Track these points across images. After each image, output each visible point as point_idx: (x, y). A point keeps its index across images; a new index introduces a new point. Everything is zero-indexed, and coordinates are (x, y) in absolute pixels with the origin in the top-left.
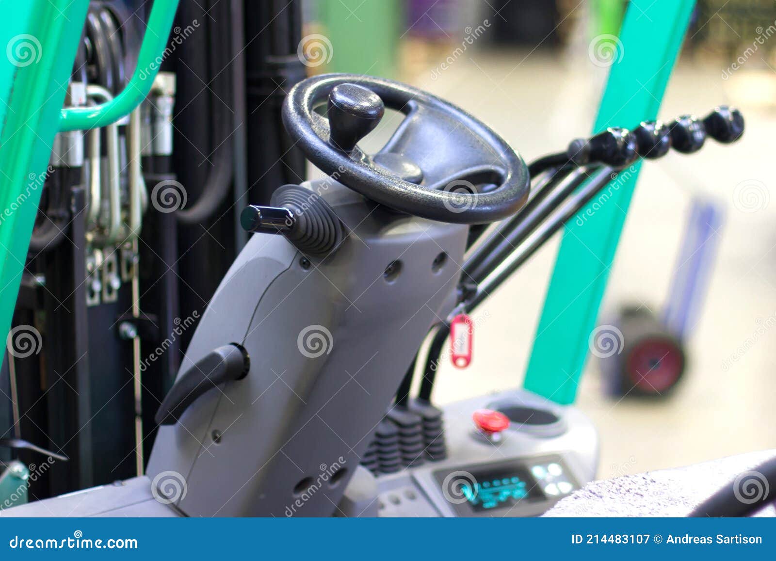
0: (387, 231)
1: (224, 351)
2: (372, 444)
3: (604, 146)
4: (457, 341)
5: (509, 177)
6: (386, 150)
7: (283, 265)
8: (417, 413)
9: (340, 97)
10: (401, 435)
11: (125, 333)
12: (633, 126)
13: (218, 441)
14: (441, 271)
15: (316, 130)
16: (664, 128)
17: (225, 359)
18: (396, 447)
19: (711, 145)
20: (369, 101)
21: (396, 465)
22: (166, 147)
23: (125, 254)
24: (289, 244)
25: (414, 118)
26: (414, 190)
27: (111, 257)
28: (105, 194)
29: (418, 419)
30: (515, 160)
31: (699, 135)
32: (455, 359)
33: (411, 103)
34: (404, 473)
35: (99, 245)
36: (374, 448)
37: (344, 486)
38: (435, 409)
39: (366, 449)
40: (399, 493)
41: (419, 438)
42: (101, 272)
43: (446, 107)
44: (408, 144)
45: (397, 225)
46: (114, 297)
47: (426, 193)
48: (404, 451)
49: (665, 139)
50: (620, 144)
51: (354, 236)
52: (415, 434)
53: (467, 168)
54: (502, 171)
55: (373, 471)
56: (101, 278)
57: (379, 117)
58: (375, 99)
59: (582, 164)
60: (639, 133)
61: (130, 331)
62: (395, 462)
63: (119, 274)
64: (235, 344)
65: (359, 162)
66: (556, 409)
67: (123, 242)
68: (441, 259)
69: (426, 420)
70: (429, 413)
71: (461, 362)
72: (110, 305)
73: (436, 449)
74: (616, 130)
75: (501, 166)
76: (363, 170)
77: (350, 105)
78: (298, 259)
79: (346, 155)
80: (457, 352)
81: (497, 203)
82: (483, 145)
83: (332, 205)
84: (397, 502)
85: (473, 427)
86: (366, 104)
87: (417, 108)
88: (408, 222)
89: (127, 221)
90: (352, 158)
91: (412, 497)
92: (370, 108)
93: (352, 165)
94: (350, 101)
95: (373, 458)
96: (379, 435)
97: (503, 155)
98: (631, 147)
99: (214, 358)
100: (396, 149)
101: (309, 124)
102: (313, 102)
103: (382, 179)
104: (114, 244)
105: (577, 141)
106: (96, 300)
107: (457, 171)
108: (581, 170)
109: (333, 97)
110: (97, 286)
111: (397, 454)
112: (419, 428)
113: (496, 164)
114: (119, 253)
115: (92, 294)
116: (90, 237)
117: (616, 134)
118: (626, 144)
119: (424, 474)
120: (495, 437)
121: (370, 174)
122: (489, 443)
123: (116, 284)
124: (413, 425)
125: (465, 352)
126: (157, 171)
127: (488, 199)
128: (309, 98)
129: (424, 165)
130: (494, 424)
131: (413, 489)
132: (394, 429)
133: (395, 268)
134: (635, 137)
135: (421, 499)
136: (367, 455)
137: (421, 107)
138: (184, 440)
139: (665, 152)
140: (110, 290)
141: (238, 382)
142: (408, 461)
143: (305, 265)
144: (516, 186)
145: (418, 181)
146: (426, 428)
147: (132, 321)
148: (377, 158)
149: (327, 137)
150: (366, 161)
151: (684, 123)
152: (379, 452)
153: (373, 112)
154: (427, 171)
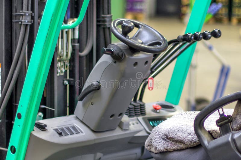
0: (134, 55)
1: (95, 83)
2: (127, 110)
3: (186, 37)
4: (150, 84)
5: (163, 43)
6: (134, 37)
7: (109, 63)
8: (138, 103)
9: (124, 23)
10: (135, 108)
11: (65, 83)
12: (193, 33)
13: (92, 104)
14: (146, 65)
15: (119, 31)
16: (201, 33)
17: (95, 85)
18: (134, 111)
19: (213, 38)
20: (131, 24)
21: (133, 116)
22: (77, 36)
23: (66, 63)
24: (111, 57)
25: (141, 29)
26: (141, 45)
27: (62, 64)
28: (62, 48)
29: (139, 105)
30: (164, 40)
31: (210, 36)
32: (149, 88)
33: (140, 26)
34: (135, 118)
35: (60, 61)
36: (128, 111)
37: (121, 118)
38: (143, 103)
39: (126, 111)
40: (134, 122)
41: (139, 109)
42: (60, 67)
43: (148, 27)
44: (139, 36)
45: (136, 54)
46: (63, 74)
47: (144, 46)
48: (135, 113)
49: (201, 36)
50: (190, 37)
51: (127, 56)
52: (138, 108)
53: (153, 41)
54: (161, 42)
55: (128, 116)
56: (60, 69)
57: (133, 28)
58: (132, 24)
59: (181, 42)
60: (195, 34)
61: (66, 82)
62: (133, 115)
63: (64, 68)
64: (98, 82)
65: (128, 39)
66: (174, 106)
67: (65, 60)
68: (146, 63)
69: (141, 105)
70: (142, 103)
71: (151, 89)
72: (62, 76)
73: (143, 113)
74: (189, 33)
75: (161, 41)
76: (129, 40)
77: (127, 26)
78: (113, 62)
79: (126, 37)
80: (150, 86)
81: (160, 49)
82: (157, 36)
83: (122, 49)
84: (134, 124)
85: (152, 108)
86: (130, 25)
87: (141, 27)
88: (139, 53)
89: (67, 55)
90: (127, 37)
91: (137, 123)
92: (131, 26)
93: (127, 39)
94: (127, 24)
95: (128, 113)
96: (129, 108)
97: (162, 38)
98: (193, 38)
99: (92, 85)
100: (136, 36)
101: (117, 30)
102: (117, 25)
103: (134, 42)
104: (63, 61)
105: (180, 36)
106: (58, 75)
107: (151, 42)
108: (181, 44)
109: (123, 23)
110: (59, 71)
111: (134, 113)
112: (139, 107)
113: (160, 40)
114: (64, 63)
115: (58, 73)
116: (58, 59)
117: (189, 35)
118: (191, 37)
119: (140, 118)
120: (158, 111)
121: (131, 41)
122: (157, 112)
123: (64, 71)
124: (138, 106)
125: (151, 86)
126: (74, 43)
127: (158, 48)
128: (117, 24)
129: (143, 40)
130: (158, 108)
131: (138, 121)
132: (133, 107)
133: (136, 64)
134: (194, 35)
135: (139, 124)
136: (126, 112)
137: (142, 27)
138: (84, 105)
139: (201, 40)
140: (62, 72)
141: (98, 91)
142: (136, 115)
143: (115, 62)
144: (165, 45)
145: (142, 43)
146: (141, 107)
147: (67, 80)
148: (132, 38)
149: (121, 33)
150: (130, 38)
151: (206, 33)
152: (129, 112)
153: (132, 27)
154: (143, 42)
